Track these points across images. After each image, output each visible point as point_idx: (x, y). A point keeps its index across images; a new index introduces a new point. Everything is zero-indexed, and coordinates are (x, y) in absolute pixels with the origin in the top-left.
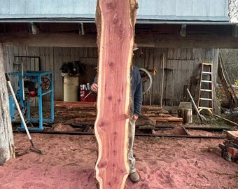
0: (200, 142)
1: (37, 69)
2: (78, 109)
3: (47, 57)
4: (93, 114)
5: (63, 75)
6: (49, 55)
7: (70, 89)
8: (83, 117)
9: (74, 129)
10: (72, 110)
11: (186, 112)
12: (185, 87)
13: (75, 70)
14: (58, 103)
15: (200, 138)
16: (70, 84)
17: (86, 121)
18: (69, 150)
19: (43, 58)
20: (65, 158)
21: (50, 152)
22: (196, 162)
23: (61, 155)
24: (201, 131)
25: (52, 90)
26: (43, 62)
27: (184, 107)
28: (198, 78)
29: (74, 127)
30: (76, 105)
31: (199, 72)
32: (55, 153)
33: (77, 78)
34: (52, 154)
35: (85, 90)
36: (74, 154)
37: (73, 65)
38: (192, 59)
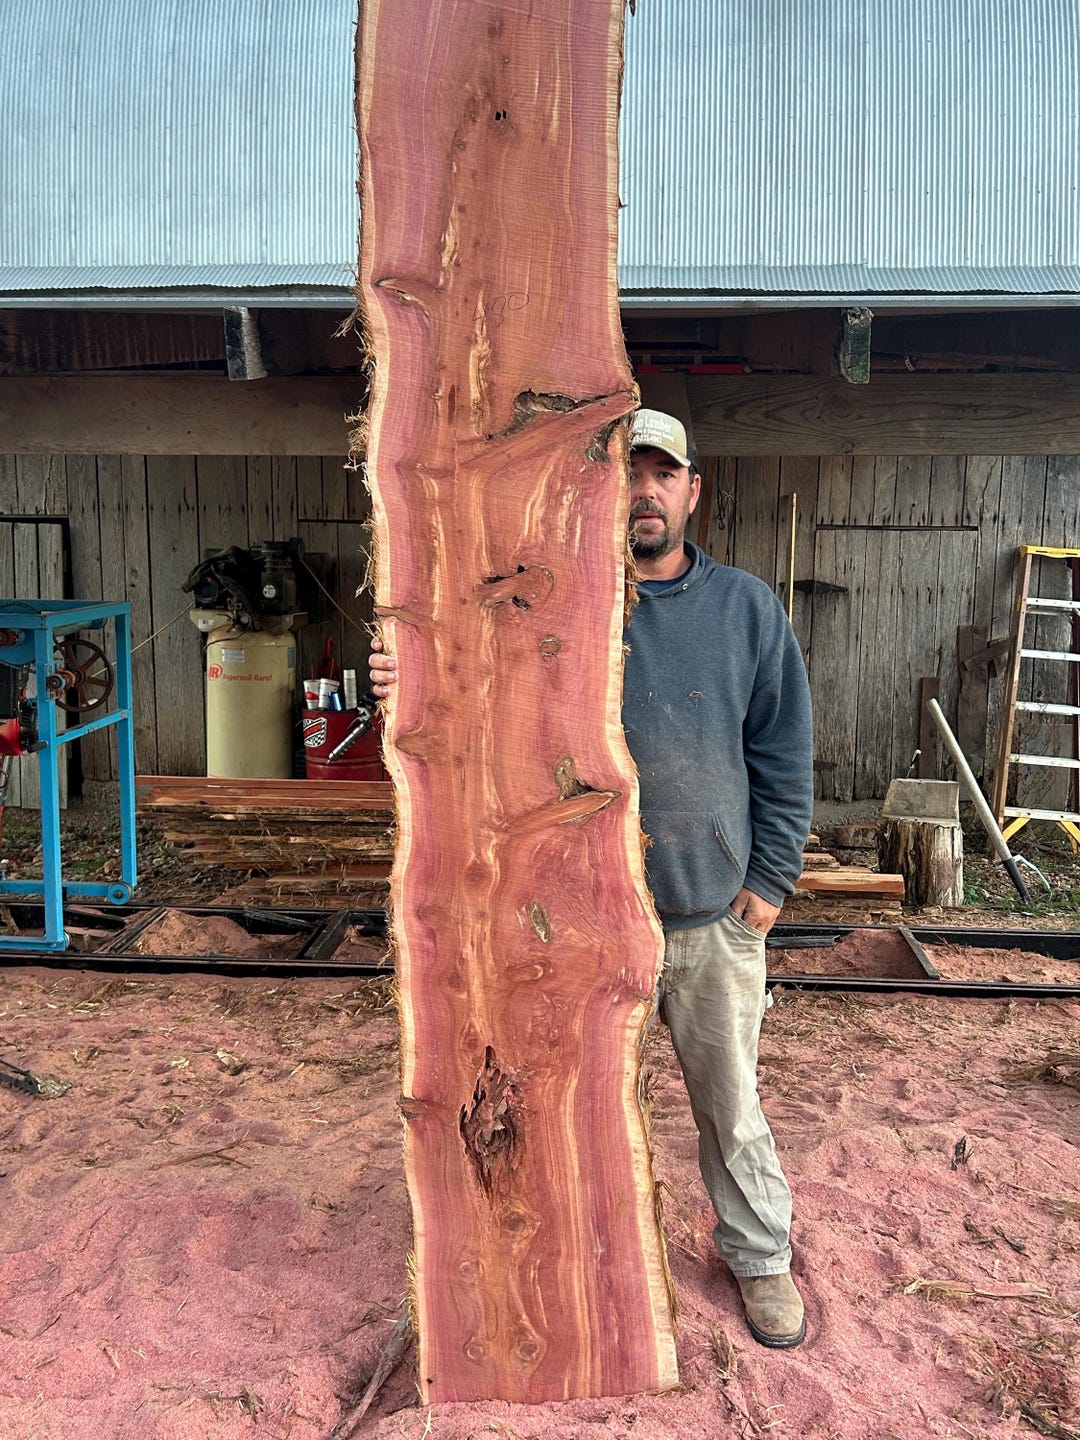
0: (999, 1021)
1: (54, 590)
2: (283, 824)
3: (111, 516)
4: (376, 850)
5: (203, 620)
6: (123, 508)
7: (241, 702)
8: (311, 869)
9: (254, 942)
10: (248, 826)
11: (924, 838)
12: (926, 688)
13: (269, 592)
14: (165, 790)
15: (1000, 993)
16: (244, 678)
17: (331, 890)
18: (208, 1067)
19: (85, 525)
20: (175, 1120)
21: (94, 1081)
22: (960, 1147)
23: (150, 1098)
24: (1014, 954)
25: (127, 713)
26: (86, 548)
27: (910, 809)
28: (1000, 634)
29: (255, 927)
30: (270, 801)
31: (1009, 599)
32: (122, 1085)
33: (288, 641)
34: (101, 1094)
35: (329, 710)
36: (231, 1092)
37: (260, 565)
38: (962, 524)
